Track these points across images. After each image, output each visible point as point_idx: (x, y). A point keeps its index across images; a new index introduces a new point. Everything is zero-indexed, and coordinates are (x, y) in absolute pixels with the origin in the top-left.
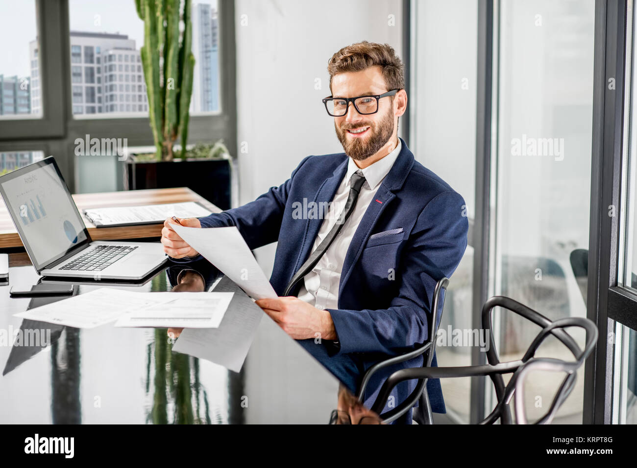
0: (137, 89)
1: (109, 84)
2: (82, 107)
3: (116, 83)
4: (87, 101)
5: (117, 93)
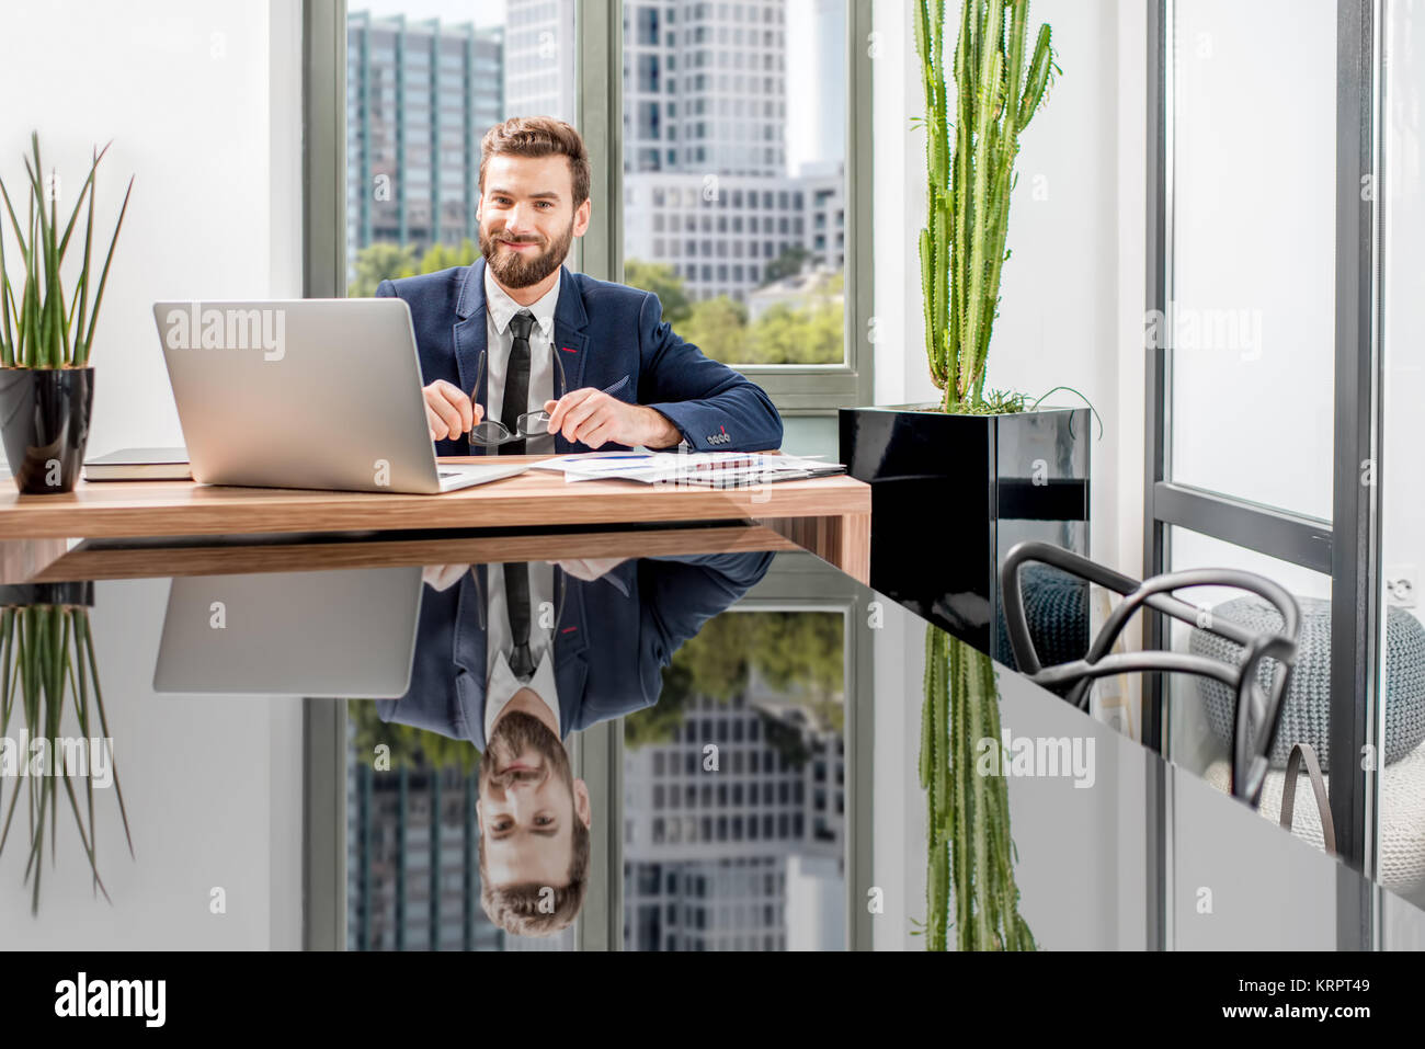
0: (761, 62)
1: (694, 49)
3: (712, 46)
5: (713, 71)
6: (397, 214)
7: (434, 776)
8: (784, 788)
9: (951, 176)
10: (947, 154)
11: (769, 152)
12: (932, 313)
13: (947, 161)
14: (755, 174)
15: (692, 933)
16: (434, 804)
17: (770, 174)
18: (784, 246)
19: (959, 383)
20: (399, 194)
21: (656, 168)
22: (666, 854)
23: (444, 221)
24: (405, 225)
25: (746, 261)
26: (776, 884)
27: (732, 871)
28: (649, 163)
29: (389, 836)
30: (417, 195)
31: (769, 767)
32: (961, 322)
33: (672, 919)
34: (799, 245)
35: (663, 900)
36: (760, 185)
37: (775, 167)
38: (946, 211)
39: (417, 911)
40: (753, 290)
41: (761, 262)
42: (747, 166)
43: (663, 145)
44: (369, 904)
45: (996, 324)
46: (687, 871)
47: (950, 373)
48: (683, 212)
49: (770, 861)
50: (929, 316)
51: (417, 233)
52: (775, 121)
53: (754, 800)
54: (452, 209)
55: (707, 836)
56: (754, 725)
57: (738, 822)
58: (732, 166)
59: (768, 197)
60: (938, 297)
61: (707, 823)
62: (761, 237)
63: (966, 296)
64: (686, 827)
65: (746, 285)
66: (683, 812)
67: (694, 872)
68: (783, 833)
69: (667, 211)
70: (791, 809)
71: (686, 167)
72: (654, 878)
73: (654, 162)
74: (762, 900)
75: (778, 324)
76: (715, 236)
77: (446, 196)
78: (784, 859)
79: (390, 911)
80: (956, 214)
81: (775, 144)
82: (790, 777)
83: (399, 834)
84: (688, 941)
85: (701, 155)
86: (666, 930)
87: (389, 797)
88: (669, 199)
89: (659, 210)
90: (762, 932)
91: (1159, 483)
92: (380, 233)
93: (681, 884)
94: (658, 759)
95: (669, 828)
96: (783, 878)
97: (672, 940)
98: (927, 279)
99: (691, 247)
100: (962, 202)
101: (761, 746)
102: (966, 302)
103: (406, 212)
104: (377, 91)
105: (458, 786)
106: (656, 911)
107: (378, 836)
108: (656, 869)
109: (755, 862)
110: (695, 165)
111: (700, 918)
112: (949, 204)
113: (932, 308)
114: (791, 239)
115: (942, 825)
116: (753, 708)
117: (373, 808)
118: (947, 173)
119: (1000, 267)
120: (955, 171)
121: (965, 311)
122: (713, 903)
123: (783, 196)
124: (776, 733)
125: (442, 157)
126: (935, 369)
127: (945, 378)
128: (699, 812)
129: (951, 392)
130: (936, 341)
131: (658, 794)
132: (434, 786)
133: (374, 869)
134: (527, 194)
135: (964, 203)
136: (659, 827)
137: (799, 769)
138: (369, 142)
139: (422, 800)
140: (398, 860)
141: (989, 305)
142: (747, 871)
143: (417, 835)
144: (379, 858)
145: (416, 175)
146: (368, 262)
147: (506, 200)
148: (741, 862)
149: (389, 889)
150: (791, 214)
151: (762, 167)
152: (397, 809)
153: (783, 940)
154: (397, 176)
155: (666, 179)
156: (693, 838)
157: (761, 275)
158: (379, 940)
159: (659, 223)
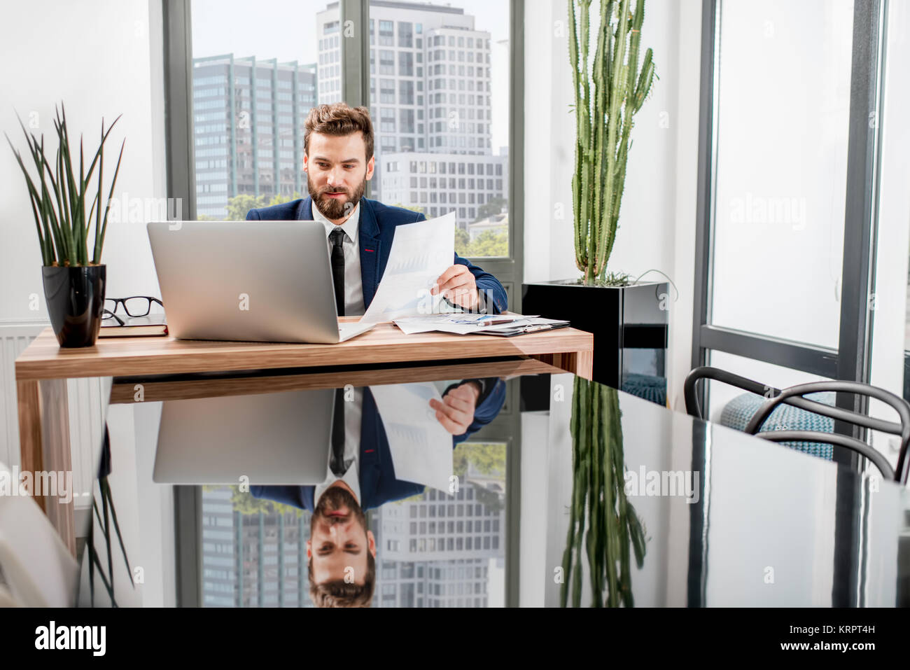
0: (476, 86)
1: (434, 77)
2: (394, 109)
3: (445, 76)
4: (402, 102)
5: (446, 91)
6: (253, 176)
7: (280, 517)
8: (487, 523)
9: (592, 142)
10: (590, 128)
11: (481, 140)
12: (579, 225)
13: (590, 132)
14: (472, 153)
15: (434, 597)
16: (280, 532)
17: (482, 153)
18: (490, 196)
19: (595, 268)
20: (253, 165)
21: (412, 150)
22: (417, 557)
23: (282, 181)
24: (258, 183)
25: (467, 206)
26: (482, 573)
27: (456, 566)
28: (408, 147)
29: (253, 549)
30: (264, 165)
31: (479, 513)
32: (597, 231)
33: (420, 591)
34: (500, 195)
35: (416, 580)
36: (476, 160)
37: (485, 149)
38: (589, 163)
39: (270, 586)
40: (471, 223)
41: (476, 206)
42: (468, 149)
43: (416, 136)
44: (242, 584)
45: (618, 232)
46: (429, 565)
47: (590, 262)
48: (428, 176)
49: (478, 561)
50: (577, 227)
51: (265, 188)
52: (484, 121)
53: (470, 530)
54: (286, 174)
55: (442, 548)
56: (470, 491)
57: (460, 541)
58: (458, 149)
59: (481, 166)
60: (583, 216)
61: (442, 541)
62: (476, 191)
63: (601, 215)
64: (429, 544)
65: (467, 220)
66: (428, 536)
67: (434, 566)
68: (487, 547)
69: (418, 175)
70: (491, 534)
71: (430, 149)
72: (410, 569)
73: (410, 146)
74: (474, 581)
75: (487, 243)
76: (448, 191)
77: (282, 166)
78: (487, 560)
79: (255, 586)
80: (595, 164)
81: (484, 135)
82: (492, 518)
83: (259, 548)
84: (430, 600)
85: (439, 142)
86: (417, 596)
87: (253, 529)
88: (419, 168)
89: (414, 175)
90: (474, 596)
91: (704, 326)
92: (242, 188)
93: (426, 573)
94: (413, 508)
95: (419, 544)
96: (486, 569)
97: (420, 600)
98: (577, 205)
99: (434, 197)
100: (600, 157)
101: (474, 502)
102: (601, 219)
103: (258, 177)
104: (239, 103)
105: (294, 523)
106: (412, 585)
107: (247, 548)
108: (412, 564)
109: (470, 561)
110: (435, 148)
111: (438, 590)
112: (591, 159)
113: (579, 222)
114: (494, 192)
115: (584, 458)
116: (469, 483)
117: (243, 534)
118: (590, 140)
119: (621, 197)
120: (595, 138)
121: (600, 224)
122: (444, 582)
123: (490, 166)
124: (483, 495)
125: (280, 143)
126: (580, 259)
127: (586, 265)
128: (437, 536)
129: (589, 273)
130: (581, 243)
131: (413, 525)
132: (280, 523)
133: (244, 565)
134: (339, 161)
135: (601, 159)
136: (413, 543)
137: (497, 514)
138: (234, 133)
139: (273, 530)
140: (259, 561)
141: (614, 220)
142: (465, 565)
143: (269, 548)
144: (248, 560)
145: (264, 153)
146: (235, 206)
147: (325, 164)
148: (462, 561)
149: (254, 575)
150: (494, 177)
151: (477, 149)
152: (258, 535)
153: (485, 600)
154: (253, 153)
155: (417, 157)
156: (433, 549)
157: (476, 214)
158: (248, 601)
159: (414, 183)
